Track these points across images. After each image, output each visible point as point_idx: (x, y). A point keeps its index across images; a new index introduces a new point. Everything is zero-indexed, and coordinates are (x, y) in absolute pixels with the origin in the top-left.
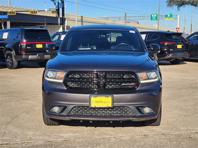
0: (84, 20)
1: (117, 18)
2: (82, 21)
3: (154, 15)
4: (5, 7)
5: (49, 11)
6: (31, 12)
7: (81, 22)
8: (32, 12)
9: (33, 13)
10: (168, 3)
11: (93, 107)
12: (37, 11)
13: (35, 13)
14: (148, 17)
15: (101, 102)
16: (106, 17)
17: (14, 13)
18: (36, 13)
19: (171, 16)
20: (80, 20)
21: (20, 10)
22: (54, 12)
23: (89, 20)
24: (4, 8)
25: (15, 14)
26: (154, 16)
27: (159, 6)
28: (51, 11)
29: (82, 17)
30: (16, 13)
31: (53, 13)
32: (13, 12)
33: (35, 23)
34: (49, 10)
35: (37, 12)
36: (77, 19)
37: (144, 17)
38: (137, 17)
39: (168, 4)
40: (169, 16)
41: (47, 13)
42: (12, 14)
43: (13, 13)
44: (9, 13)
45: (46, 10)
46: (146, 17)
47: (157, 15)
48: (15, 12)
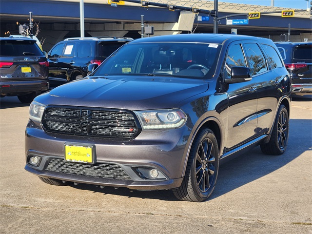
4: (249, 7)
6: (283, 13)
8: (285, 13)
9: (287, 14)
11: (68, 160)
12: (292, 12)
13: (290, 14)
15: (79, 154)
17: (258, 16)
18: (292, 14)
21: (272, 11)
24: (246, 8)
25: (259, 18)
32: (255, 14)
35: (294, 13)
42: (254, 17)
43: (256, 16)
44: (251, 16)
45: (308, 10)
48: (260, 14)
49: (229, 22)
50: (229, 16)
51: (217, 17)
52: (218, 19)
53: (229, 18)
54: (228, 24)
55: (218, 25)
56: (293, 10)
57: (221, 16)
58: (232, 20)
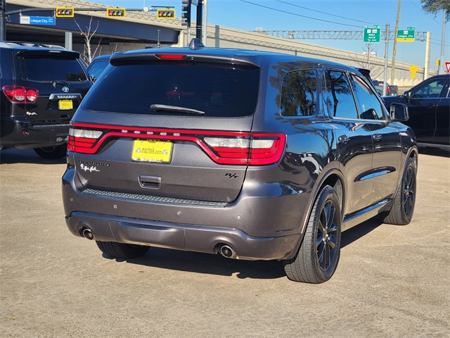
0: (222, 35)
1: (287, 33)
2: (217, 38)
3: (372, 29)
5: (152, 10)
6: (109, 12)
7: (214, 40)
8: (112, 12)
9: (115, 14)
10: (424, 4)
12: (123, 11)
13: (120, 14)
14: (359, 33)
16: (261, 29)
17: (70, 14)
18: (122, 15)
19: (411, 33)
20: (214, 36)
22: (165, 15)
23: (232, 35)
25: (73, 16)
26: (371, 33)
27: (399, 8)
28: (158, 12)
29: (217, 28)
30: (75, 14)
31: (162, 16)
32: (67, 11)
33: (107, 38)
34: (153, 8)
35: (125, 13)
36: (207, 32)
37: (348, 33)
38: (332, 33)
39: (426, 6)
40: (406, 33)
41: (146, 17)
42: (65, 14)
43: (68, 13)
44: (59, 13)
45: (146, 9)
46: (353, 33)
47: (378, 30)
48: (74, 12)
49: (25, 20)
50: (24, 10)
51: (4, 10)
52: (6, 13)
53: (25, 14)
54: (22, 22)
55: (7, 24)
56: (124, 9)
57: (11, 10)
58: (29, 18)
